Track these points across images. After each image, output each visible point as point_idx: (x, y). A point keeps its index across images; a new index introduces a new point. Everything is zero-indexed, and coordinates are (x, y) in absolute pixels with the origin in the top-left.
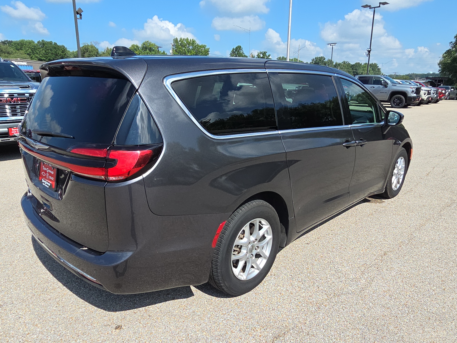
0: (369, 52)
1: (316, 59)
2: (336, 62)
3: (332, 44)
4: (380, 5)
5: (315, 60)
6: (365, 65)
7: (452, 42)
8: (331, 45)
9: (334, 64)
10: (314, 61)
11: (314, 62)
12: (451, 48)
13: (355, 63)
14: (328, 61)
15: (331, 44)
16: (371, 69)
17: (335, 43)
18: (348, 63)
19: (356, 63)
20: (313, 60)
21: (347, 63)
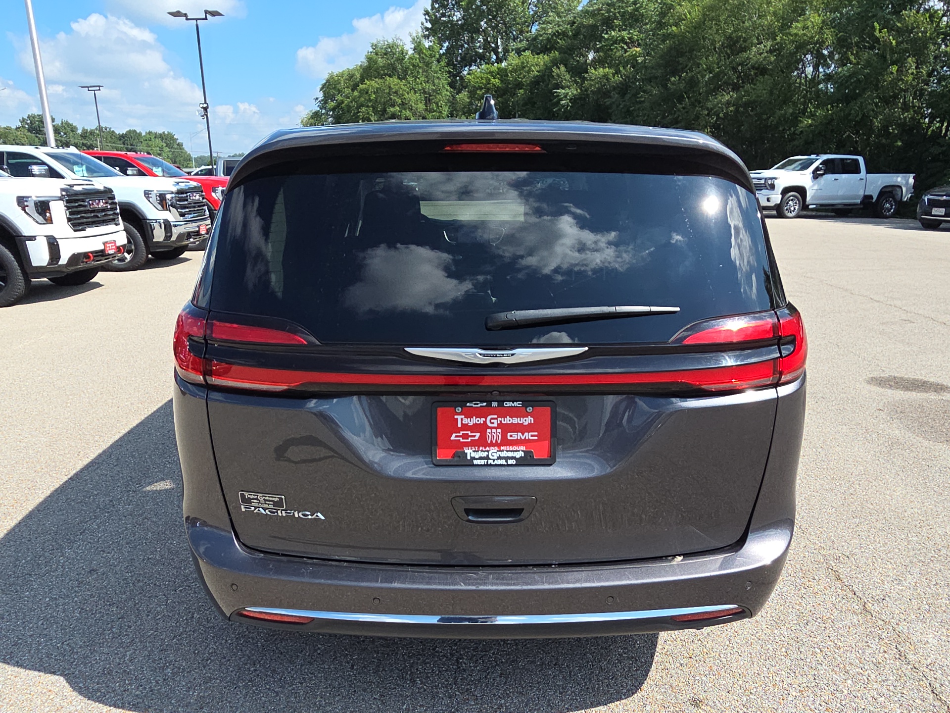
0: (206, 109)
1: (31, 118)
2: (83, 128)
3: (91, 87)
4: (206, 16)
5: (29, 122)
6: (148, 136)
7: (317, 99)
8: (90, 89)
9: (80, 131)
10: (27, 124)
11: (27, 126)
12: (319, 109)
13: (127, 132)
14: (62, 124)
15: (88, 87)
16: (165, 145)
17: (99, 87)
18: (110, 130)
19: (130, 132)
20: (23, 121)
21: (106, 129)
